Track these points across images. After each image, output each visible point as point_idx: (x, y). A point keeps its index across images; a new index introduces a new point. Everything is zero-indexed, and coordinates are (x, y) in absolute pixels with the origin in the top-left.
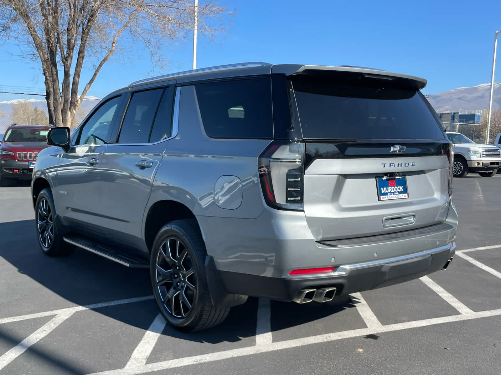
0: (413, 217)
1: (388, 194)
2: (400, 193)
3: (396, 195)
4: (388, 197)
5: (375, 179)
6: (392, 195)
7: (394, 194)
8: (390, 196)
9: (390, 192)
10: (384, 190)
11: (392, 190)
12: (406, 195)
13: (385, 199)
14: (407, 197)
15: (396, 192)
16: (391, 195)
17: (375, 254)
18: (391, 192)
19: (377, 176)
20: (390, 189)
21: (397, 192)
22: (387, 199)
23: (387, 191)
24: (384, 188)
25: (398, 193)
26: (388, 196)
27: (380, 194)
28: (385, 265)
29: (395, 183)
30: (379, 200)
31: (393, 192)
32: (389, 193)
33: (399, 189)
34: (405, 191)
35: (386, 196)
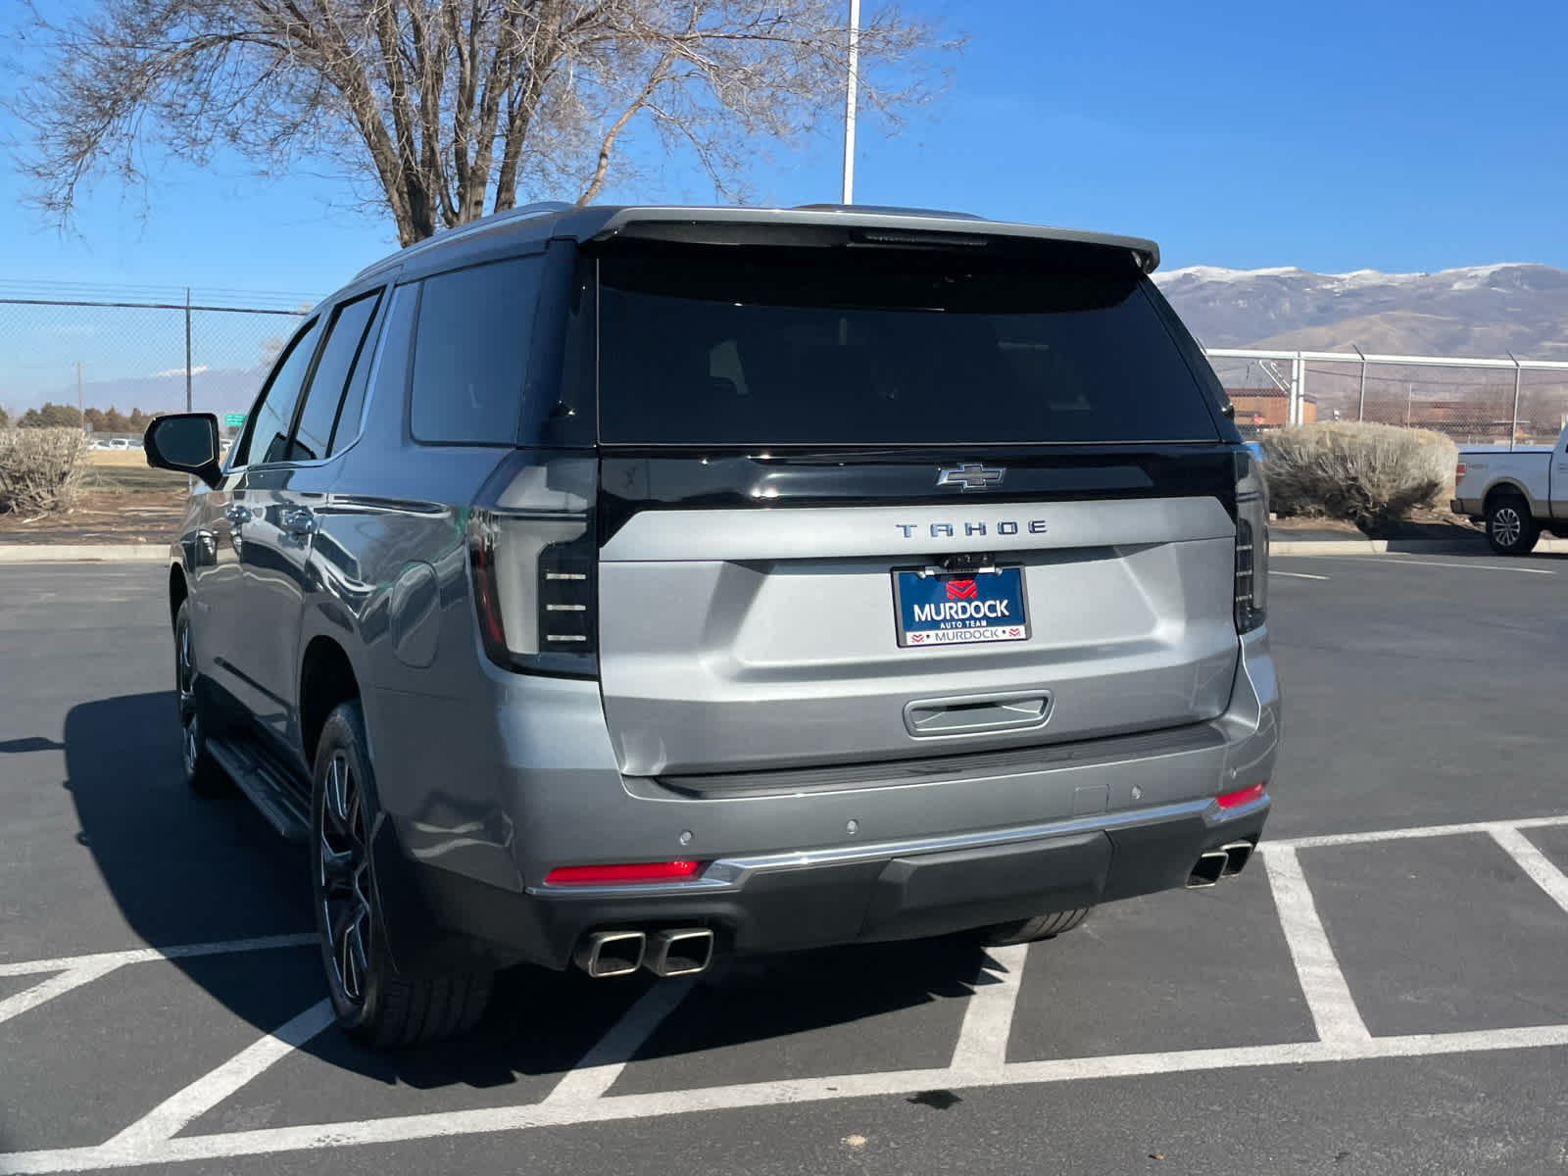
0: (1042, 702)
1: (942, 626)
2: (992, 622)
3: (972, 630)
4: (937, 635)
5: (889, 575)
6: (957, 628)
7: (964, 626)
8: (945, 631)
9: (948, 617)
10: (926, 613)
11: (957, 612)
12: (1022, 628)
13: (927, 641)
14: (1023, 636)
15: (976, 619)
16: (952, 628)
17: (852, 825)
18: (956, 617)
19: (901, 566)
20: (951, 608)
21: (980, 619)
22: (932, 640)
23: (938, 613)
24: (927, 606)
25: (984, 623)
26: (940, 633)
27: (906, 622)
28: (895, 860)
29: (972, 590)
30: (900, 643)
31: (963, 621)
32: (945, 620)
33: (992, 608)
34: (1018, 614)
35: (932, 633)
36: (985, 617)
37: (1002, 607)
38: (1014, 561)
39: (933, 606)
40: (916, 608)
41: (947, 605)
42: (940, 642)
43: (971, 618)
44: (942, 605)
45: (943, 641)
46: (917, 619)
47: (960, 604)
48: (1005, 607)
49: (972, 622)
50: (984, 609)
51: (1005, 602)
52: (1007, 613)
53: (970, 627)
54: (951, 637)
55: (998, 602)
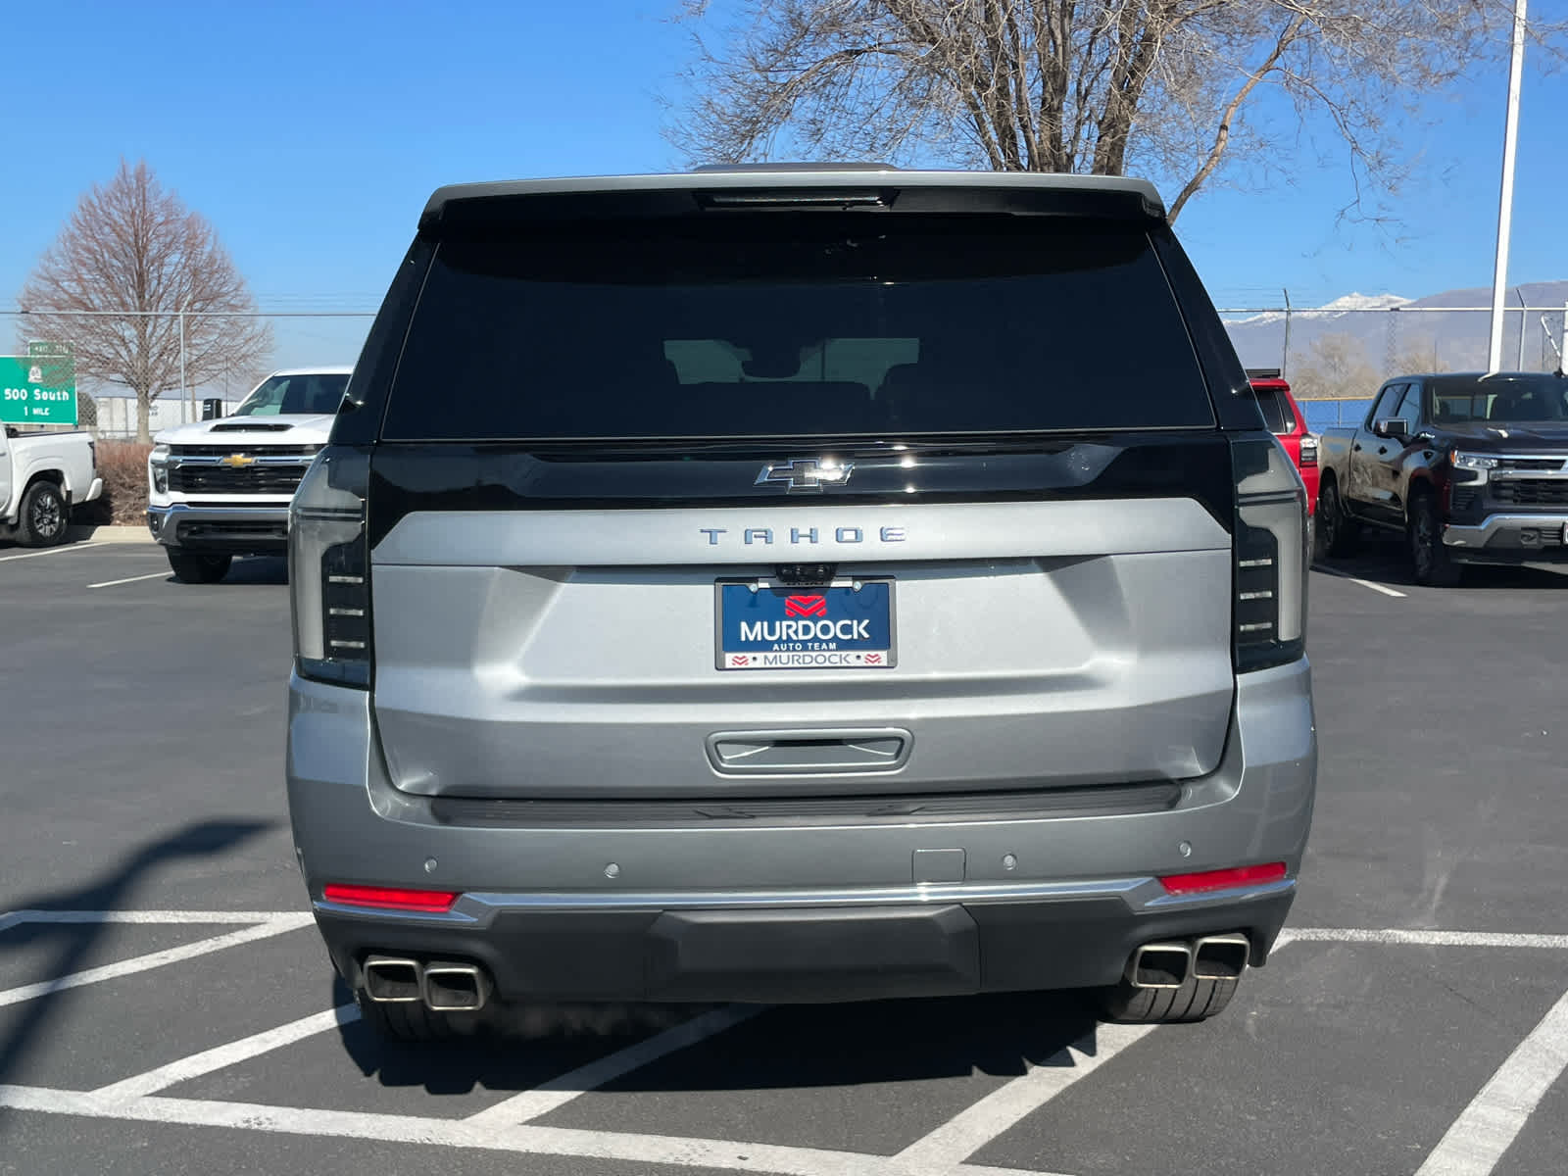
0: (899, 743)
1: (776, 647)
2: (843, 645)
3: (814, 654)
4: (766, 657)
5: (713, 586)
6: (794, 650)
7: (805, 648)
8: (778, 654)
9: (784, 638)
10: (755, 632)
11: (796, 632)
12: (883, 654)
13: (752, 664)
14: (884, 663)
15: (821, 641)
16: (788, 650)
17: (612, 869)
18: (794, 637)
19: (728, 575)
20: (789, 627)
21: (827, 642)
22: (759, 664)
23: (772, 632)
24: (759, 624)
26: (771, 655)
27: (729, 640)
28: (667, 913)
29: (819, 607)
30: (720, 667)
31: (804, 643)
32: (779, 641)
33: (846, 629)
34: (881, 636)
35: (760, 655)
36: (835, 638)
37: (860, 629)
38: (880, 574)
39: (766, 624)
40: (744, 626)
41: (785, 623)
42: (768, 665)
43: (816, 639)
44: (778, 624)
45: (774, 665)
46: (743, 639)
47: (801, 623)
48: (865, 628)
49: (816, 645)
50: (835, 629)
51: (866, 622)
52: (866, 635)
53: (813, 650)
54: (784, 660)
55: (855, 622)
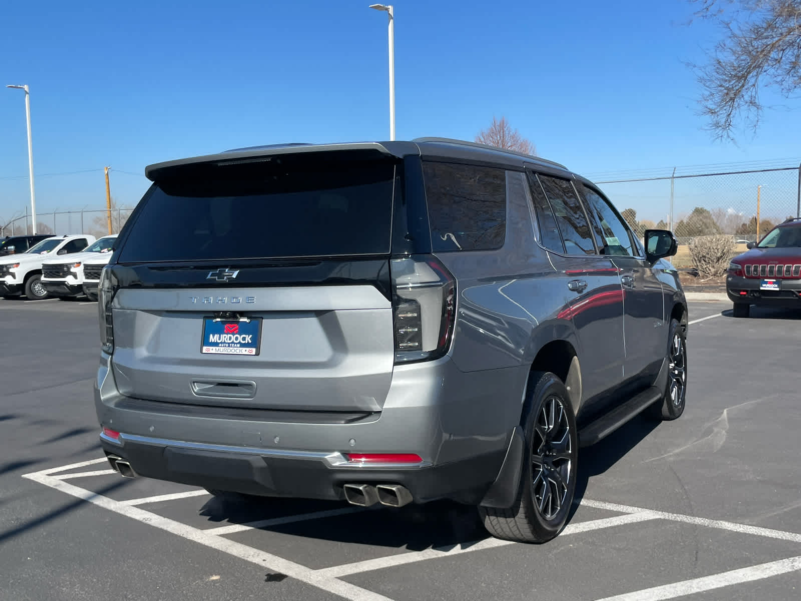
1: (220, 345)
2: (242, 345)
5: (202, 320)
6: (225, 347)
7: (229, 346)
8: (221, 348)
9: (223, 342)
10: (213, 338)
11: (227, 339)
12: (254, 350)
13: (211, 352)
14: (254, 353)
15: (235, 343)
16: (223, 346)
17: (152, 428)
18: (226, 341)
19: (208, 315)
20: (225, 337)
21: (237, 343)
22: (214, 352)
23: (219, 339)
24: (216, 335)
25: (238, 345)
26: (217, 348)
27: (205, 341)
28: (167, 447)
29: (236, 329)
30: (201, 352)
31: (229, 343)
32: (221, 343)
33: (244, 339)
34: (254, 343)
35: (214, 348)
36: (239, 343)
37: (248, 339)
38: (257, 316)
39: (218, 335)
40: (211, 336)
41: (224, 335)
42: (217, 353)
43: (233, 343)
44: (222, 335)
45: (218, 353)
46: (210, 341)
47: (229, 335)
48: (250, 339)
49: (233, 345)
50: (240, 339)
51: (251, 336)
52: (250, 342)
53: (232, 347)
54: (221, 351)
55: (247, 336)
